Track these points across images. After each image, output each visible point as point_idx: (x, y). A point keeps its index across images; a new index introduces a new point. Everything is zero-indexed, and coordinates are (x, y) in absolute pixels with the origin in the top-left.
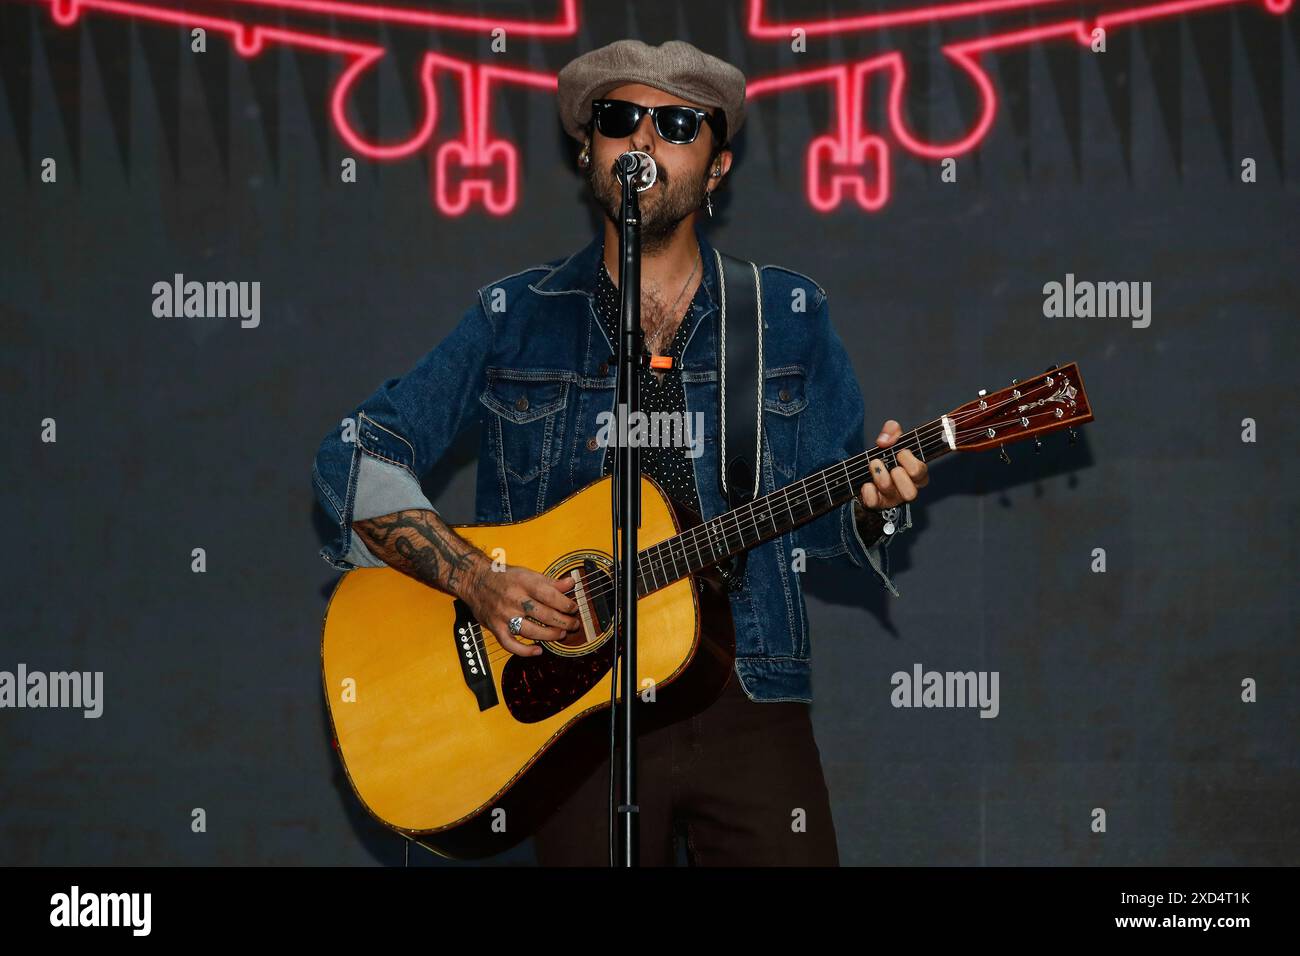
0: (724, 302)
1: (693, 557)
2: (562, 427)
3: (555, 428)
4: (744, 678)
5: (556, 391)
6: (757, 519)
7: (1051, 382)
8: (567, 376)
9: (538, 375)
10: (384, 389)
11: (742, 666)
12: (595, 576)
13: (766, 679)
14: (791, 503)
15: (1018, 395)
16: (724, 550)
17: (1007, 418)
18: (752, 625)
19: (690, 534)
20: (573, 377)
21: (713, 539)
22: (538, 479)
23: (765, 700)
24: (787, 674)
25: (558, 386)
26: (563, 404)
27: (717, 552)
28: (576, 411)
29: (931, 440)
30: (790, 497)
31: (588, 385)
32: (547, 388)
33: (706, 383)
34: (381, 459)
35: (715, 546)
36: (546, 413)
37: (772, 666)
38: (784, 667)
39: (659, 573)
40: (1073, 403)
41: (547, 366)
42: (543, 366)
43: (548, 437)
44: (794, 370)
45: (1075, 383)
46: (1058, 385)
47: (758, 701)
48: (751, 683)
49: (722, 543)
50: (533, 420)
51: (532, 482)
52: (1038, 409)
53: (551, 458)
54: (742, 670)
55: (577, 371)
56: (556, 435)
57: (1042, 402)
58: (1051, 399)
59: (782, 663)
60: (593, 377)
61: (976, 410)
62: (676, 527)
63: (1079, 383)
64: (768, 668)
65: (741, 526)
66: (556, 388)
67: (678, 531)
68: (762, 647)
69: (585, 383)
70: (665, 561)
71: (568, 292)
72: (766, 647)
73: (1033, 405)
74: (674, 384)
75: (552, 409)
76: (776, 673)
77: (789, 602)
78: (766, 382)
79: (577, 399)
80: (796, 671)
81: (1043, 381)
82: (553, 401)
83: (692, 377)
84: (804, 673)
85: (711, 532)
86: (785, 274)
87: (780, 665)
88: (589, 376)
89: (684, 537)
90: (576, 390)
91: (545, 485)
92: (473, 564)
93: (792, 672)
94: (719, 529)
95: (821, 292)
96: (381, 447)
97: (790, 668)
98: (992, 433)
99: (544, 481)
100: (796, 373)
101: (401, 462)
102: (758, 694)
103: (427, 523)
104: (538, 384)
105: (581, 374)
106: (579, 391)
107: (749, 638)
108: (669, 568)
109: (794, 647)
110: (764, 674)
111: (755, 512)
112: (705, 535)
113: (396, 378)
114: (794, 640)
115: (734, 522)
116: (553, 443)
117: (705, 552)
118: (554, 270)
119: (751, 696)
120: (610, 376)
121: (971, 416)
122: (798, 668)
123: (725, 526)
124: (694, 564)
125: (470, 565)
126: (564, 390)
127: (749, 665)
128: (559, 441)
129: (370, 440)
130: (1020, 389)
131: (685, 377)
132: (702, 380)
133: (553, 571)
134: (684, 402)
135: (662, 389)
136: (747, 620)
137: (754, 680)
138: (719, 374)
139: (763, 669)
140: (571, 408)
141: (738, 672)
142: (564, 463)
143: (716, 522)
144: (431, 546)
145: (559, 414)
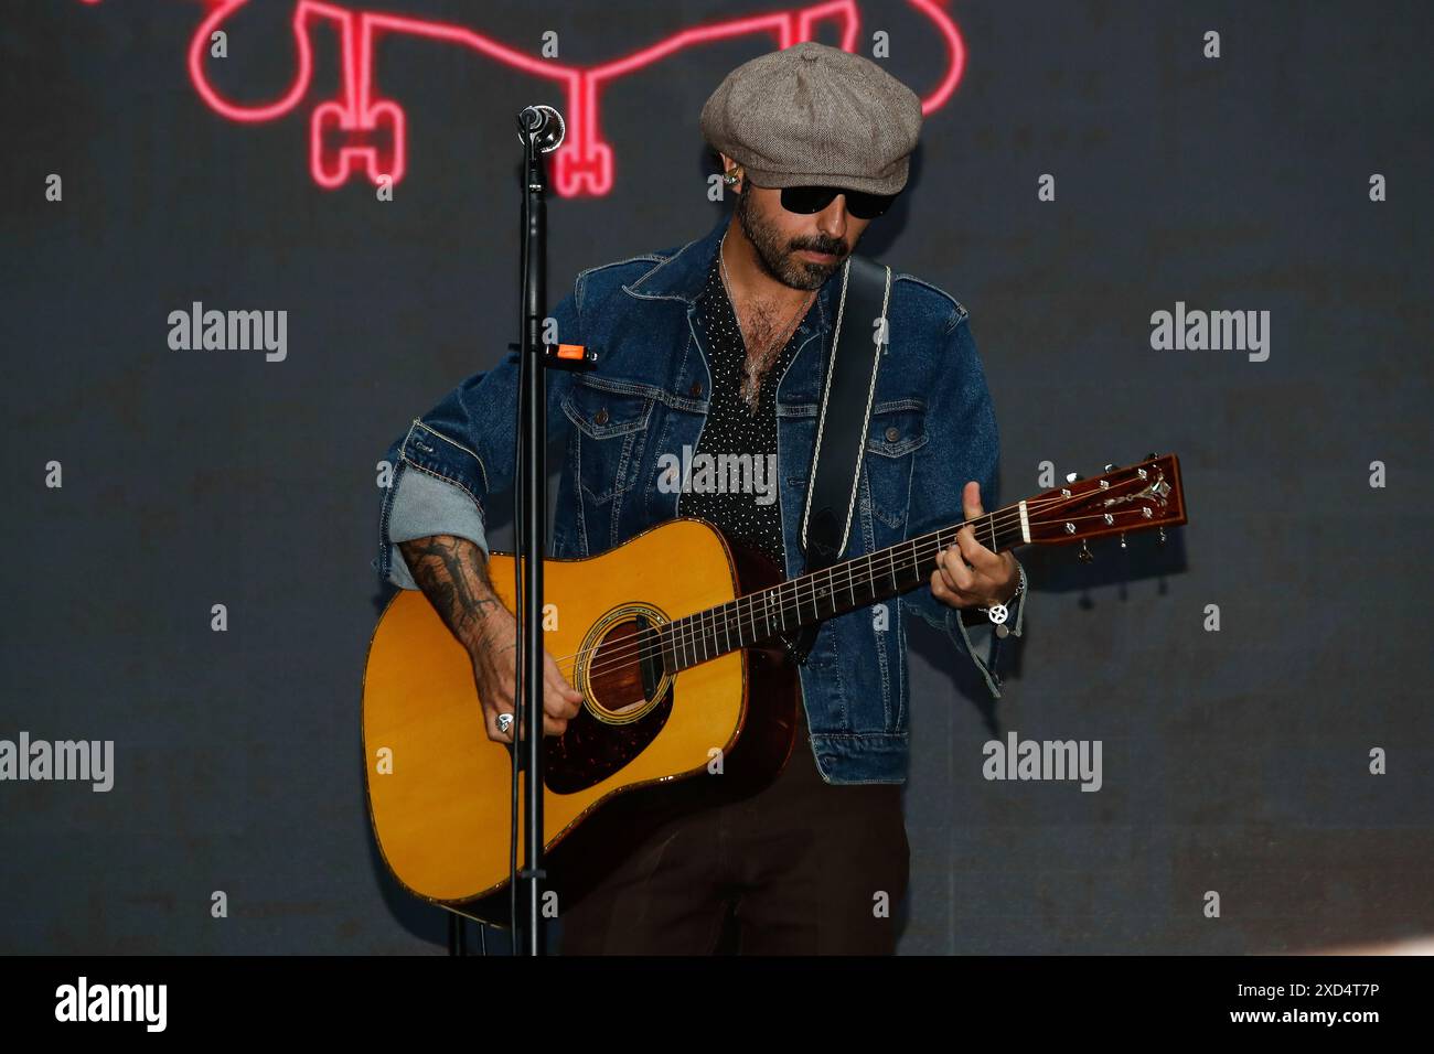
0: (839, 322)
1: (747, 628)
2: (641, 448)
3: (634, 448)
4: (821, 758)
5: (639, 407)
6: (817, 594)
7: (1143, 474)
8: (654, 392)
9: (621, 386)
10: (460, 390)
11: (819, 743)
12: (645, 635)
13: (850, 759)
14: (854, 581)
15: (1105, 485)
16: (779, 624)
17: (1089, 513)
18: (836, 697)
19: (747, 601)
20: (660, 395)
21: (770, 610)
22: (610, 503)
23: (846, 783)
24: (876, 753)
25: (641, 402)
26: (644, 424)
27: (771, 626)
28: (659, 433)
29: (1007, 528)
30: (853, 573)
31: (677, 405)
32: (631, 403)
33: (803, 419)
34: (430, 474)
35: (770, 618)
36: (625, 431)
37: (857, 743)
38: (871, 744)
39: (710, 641)
40: (1164, 503)
41: (635, 378)
42: (629, 377)
43: (625, 458)
44: (908, 404)
45: (1169, 479)
46: (1152, 480)
47: (836, 783)
48: (829, 763)
49: (778, 616)
50: (611, 436)
51: (605, 505)
52: (1125, 506)
53: (626, 481)
54: (819, 748)
55: (665, 387)
56: (634, 456)
57: (1130, 498)
58: (1141, 495)
59: (869, 741)
60: (684, 397)
61: (1058, 499)
62: (735, 590)
63: (1174, 481)
64: (852, 746)
65: (800, 600)
66: (639, 404)
67: (736, 597)
68: (846, 722)
69: (674, 401)
70: (718, 629)
71: (666, 298)
72: (850, 720)
73: (1121, 499)
74: (767, 416)
75: (631, 427)
76: (862, 752)
77: (884, 670)
78: (874, 418)
79: (662, 422)
80: (888, 749)
81: (1134, 472)
82: (634, 418)
83: (787, 410)
84: (898, 749)
85: (769, 603)
86: (921, 288)
87: (866, 742)
88: (681, 394)
89: (741, 603)
90: (662, 409)
91: (618, 511)
92: (484, 616)
93: (881, 750)
94: (777, 600)
95: (959, 312)
96: (435, 461)
97: (879, 746)
98: (1071, 528)
99: (617, 506)
100: (909, 407)
101: (455, 478)
102: (838, 774)
103: (456, 555)
104: (621, 397)
105: (670, 391)
106: (666, 410)
107: (831, 711)
108: (722, 637)
109: (887, 721)
110: (846, 753)
111: (817, 586)
112: (762, 605)
113: (480, 373)
114: (887, 713)
115: (792, 594)
116: (630, 465)
117: (760, 624)
118: (664, 262)
119: (827, 778)
120: (702, 399)
121: (1053, 505)
122: (890, 745)
123: (784, 597)
124: (748, 636)
125: (481, 616)
126: (648, 408)
127: (828, 742)
128: (636, 464)
129: (421, 451)
130: (1111, 479)
131: (780, 411)
132: (800, 415)
133: (605, 622)
134: (776, 438)
135: (754, 421)
136: (831, 690)
137: (835, 759)
138: (820, 410)
139: (845, 746)
140: (654, 428)
141: (814, 751)
142: (639, 491)
143: (776, 591)
144: (452, 583)
145: (639, 434)
